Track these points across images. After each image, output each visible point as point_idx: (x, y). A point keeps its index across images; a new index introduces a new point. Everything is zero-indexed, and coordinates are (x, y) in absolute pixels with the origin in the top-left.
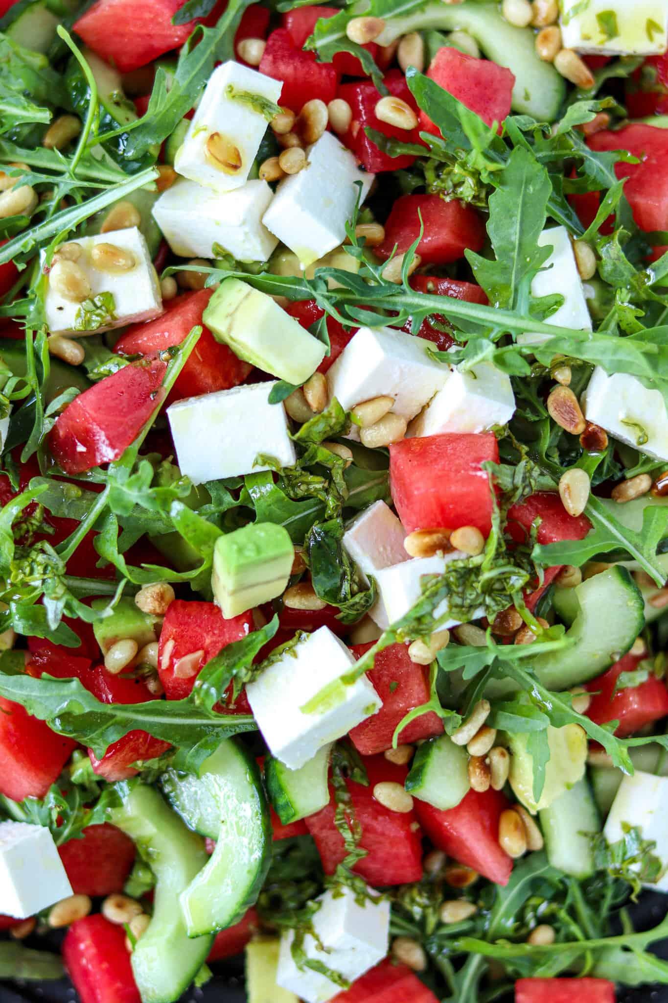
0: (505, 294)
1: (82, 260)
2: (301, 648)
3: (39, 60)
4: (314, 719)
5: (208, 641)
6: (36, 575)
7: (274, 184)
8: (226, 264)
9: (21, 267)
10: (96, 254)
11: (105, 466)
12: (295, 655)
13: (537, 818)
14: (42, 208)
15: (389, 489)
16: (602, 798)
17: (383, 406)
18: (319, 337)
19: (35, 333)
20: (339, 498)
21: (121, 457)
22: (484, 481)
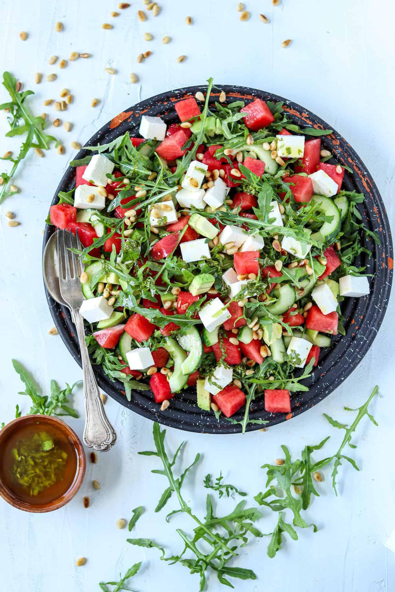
0: (262, 217)
1: (159, 208)
2: (211, 303)
3: (147, 158)
4: (215, 319)
5: (189, 301)
6: (148, 284)
7: (206, 190)
8: (193, 209)
9: (143, 210)
10: (162, 207)
11: (165, 258)
12: (210, 304)
13: (269, 347)
14: (148, 195)
15: (233, 265)
16: (286, 344)
17: (232, 244)
18: (217, 227)
19: (147, 226)
20: (221, 267)
21: (169, 256)
22: (256, 262)
